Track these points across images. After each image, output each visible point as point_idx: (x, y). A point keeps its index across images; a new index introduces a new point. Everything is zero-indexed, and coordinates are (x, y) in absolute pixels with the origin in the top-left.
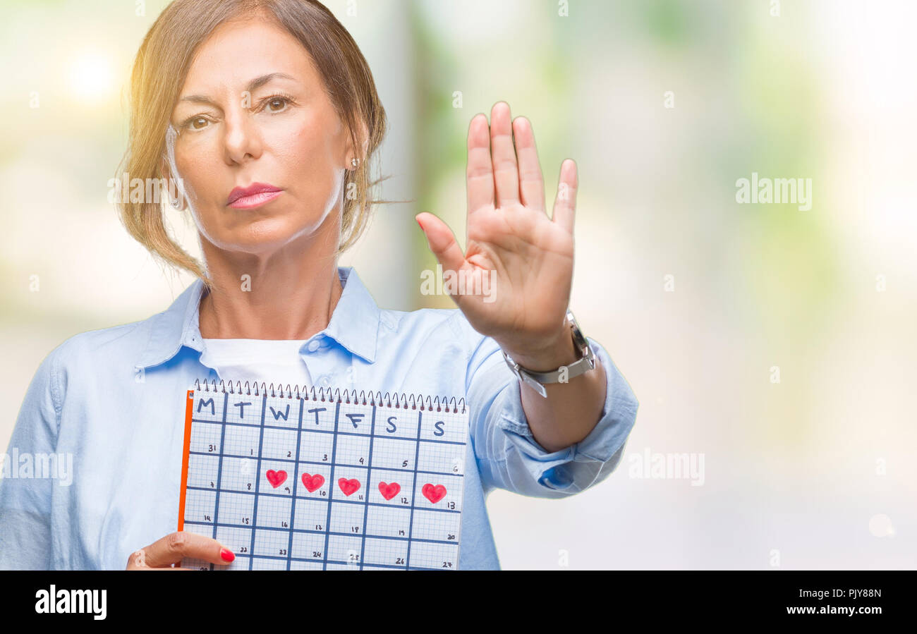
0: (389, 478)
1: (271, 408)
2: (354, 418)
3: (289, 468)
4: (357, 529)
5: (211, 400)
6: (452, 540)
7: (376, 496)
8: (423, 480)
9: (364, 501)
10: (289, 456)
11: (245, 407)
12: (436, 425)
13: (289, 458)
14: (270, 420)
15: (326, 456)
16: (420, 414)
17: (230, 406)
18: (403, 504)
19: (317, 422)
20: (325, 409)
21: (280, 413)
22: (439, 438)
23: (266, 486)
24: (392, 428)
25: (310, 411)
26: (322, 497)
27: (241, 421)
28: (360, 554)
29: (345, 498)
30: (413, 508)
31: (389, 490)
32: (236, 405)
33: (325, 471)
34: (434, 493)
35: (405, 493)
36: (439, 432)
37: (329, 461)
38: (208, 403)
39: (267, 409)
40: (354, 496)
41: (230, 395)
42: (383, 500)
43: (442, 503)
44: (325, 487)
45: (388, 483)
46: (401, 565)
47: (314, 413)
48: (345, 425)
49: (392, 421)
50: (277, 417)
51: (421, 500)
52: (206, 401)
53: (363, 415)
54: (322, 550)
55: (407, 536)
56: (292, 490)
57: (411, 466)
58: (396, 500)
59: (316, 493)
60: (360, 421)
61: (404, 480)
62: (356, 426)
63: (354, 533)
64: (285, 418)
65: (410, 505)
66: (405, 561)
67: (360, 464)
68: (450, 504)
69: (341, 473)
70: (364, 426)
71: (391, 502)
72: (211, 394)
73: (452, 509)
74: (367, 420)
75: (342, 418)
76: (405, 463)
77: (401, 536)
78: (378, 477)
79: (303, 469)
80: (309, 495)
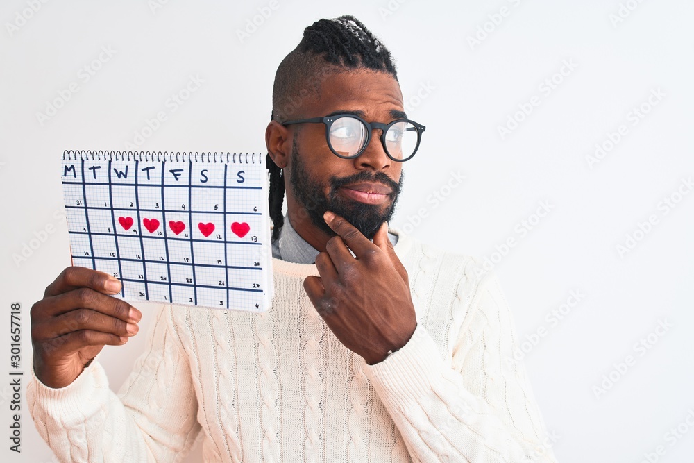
0: (206, 219)
1: (115, 169)
2: (176, 173)
3: (133, 215)
4: (187, 259)
5: (72, 166)
6: (257, 267)
7: (198, 234)
8: (231, 219)
9: (189, 238)
10: (131, 206)
11: (96, 170)
12: (238, 175)
13: (132, 208)
14: (115, 179)
15: (157, 204)
16: (226, 166)
17: (86, 170)
18: (218, 240)
19: (149, 179)
20: (153, 168)
21: (121, 172)
22: (241, 185)
23: (120, 229)
24: (204, 179)
25: (143, 170)
26: (159, 236)
27: (94, 181)
28: (192, 278)
29: (175, 236)
30: (225, 242)
31: (207, 229)
32: (90, 169)
33: (158, 216)
34: (241, 229)
35: (219, 230)
36: (241, 180)
37: (160, 208)
38: (70, 169)
39: (112, 170)
40: (182, 235)
41: (85, 162)
42: (202, 237)
43: (247, 238)
44: (160, 228)
45: (205, 223)
46: (222, 286)
47: (146, 171)
48: (169, 179)
49: (204, 173)
50: (119, 176)
51: (232, 236)
52: (69, 167)
53: (182, 170)
54: (166, 275)
55: (223, 264)
56: (138, 232)
57: (221, 209)
58: (212, 237)
59: (155, 234)
60: (180, 175)
61: (217, 220)
62: (177, 179)
63: (186, 262)
64: (125, 176)
65: (223, 240)
66: (225, 283)
67: (183, 209)
68: (254, 238)
69: (170, 217)
70: (183, 179)
71: (209, 238)
72: (72, 162)
73: (255, 242)
74: (185, 175)
75: (167, 173)
76: (216, 207)
77: (219, 264)
78: (198, 219)
79: (144, 215)
80: (150, 234)
